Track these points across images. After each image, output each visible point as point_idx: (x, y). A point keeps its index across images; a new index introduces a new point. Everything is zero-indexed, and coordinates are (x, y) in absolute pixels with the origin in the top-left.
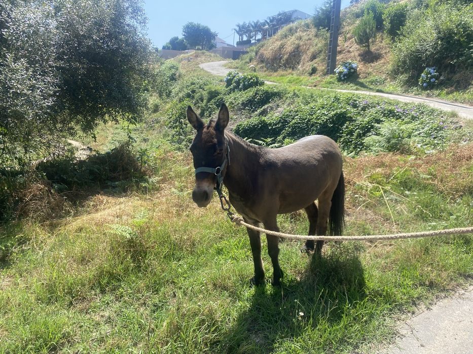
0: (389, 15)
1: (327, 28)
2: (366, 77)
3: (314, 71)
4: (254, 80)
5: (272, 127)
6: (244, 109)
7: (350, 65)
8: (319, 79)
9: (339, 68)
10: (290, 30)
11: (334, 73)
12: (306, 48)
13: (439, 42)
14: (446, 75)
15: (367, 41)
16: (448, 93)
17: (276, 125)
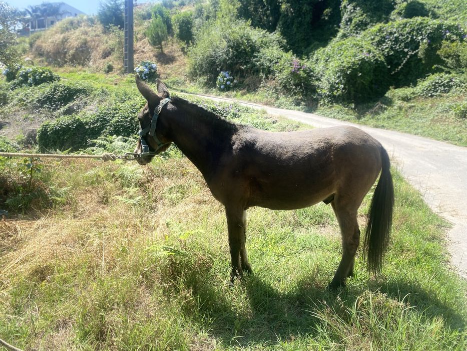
0: (178, 21)
1: (119, 26)
2: (167, 78)
3: (110, 69)
4: (47, 74)
5: (90, 126)
6: (42, 107)
7: (149, 65)
8: (118, 77)
9: (139, 67)
10: (72, 23)
11: (134, 72)
12: (95, 44)
13: (230, 50)
14: (238, 79)
15: (160, 43)
16: (243, 94)
17: (93, 124)
